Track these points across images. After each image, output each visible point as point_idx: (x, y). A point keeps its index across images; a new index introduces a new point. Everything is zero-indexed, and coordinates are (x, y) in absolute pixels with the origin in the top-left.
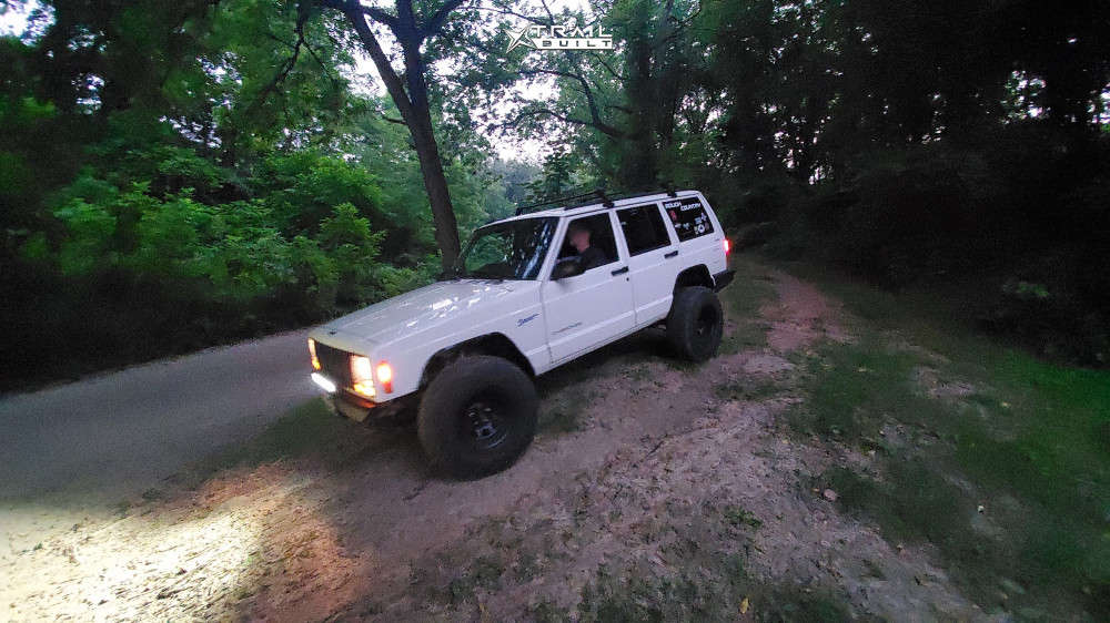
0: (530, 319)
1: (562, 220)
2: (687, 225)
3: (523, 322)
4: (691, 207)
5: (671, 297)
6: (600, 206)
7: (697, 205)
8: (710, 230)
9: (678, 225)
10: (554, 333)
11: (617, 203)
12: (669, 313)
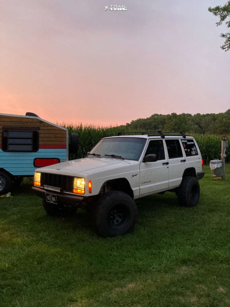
0: (136, 175)
1: (147, 140)
2: (189, 150)
3: (133, 176)
4: (190, 143)
5: (181, 178)
6: (160, 137)
7: (193, 143)
8: (197, 154)
9: (186, 150)
10: (142, 183)
11: (166, 137)
12: (180, 185)
